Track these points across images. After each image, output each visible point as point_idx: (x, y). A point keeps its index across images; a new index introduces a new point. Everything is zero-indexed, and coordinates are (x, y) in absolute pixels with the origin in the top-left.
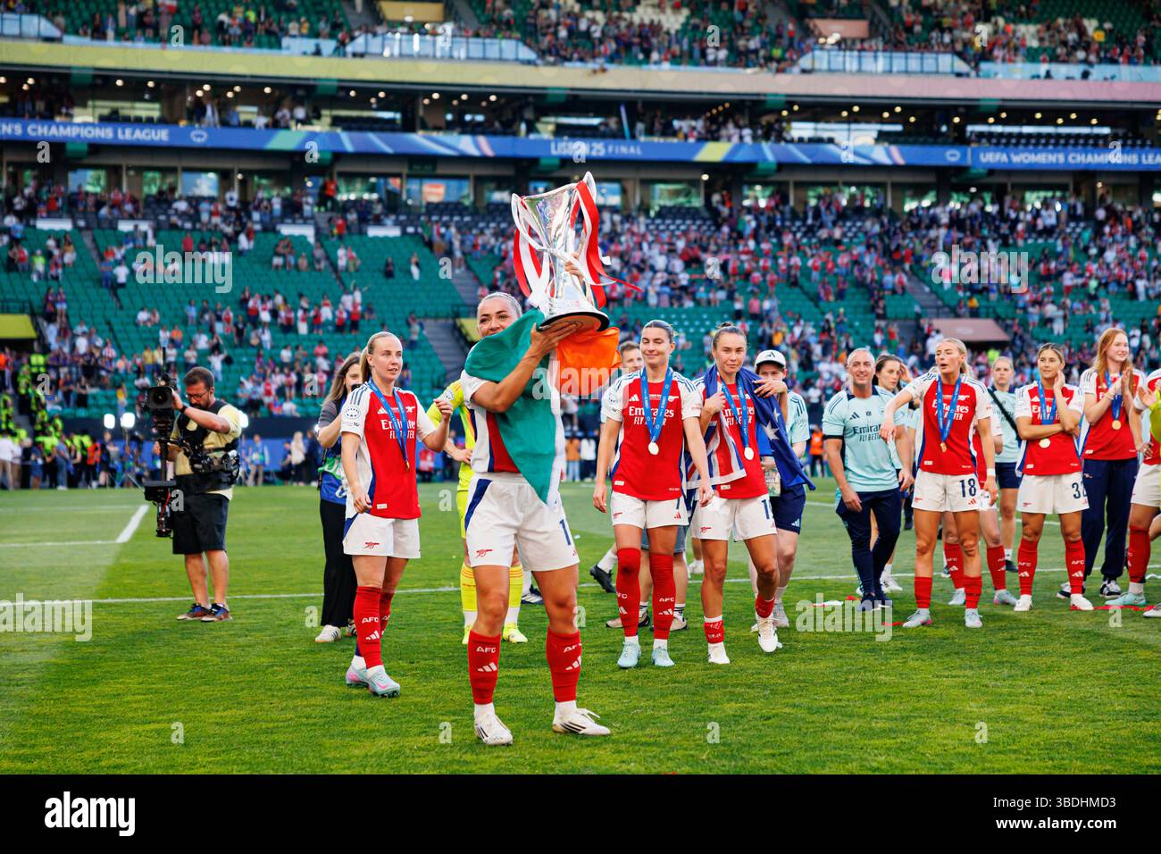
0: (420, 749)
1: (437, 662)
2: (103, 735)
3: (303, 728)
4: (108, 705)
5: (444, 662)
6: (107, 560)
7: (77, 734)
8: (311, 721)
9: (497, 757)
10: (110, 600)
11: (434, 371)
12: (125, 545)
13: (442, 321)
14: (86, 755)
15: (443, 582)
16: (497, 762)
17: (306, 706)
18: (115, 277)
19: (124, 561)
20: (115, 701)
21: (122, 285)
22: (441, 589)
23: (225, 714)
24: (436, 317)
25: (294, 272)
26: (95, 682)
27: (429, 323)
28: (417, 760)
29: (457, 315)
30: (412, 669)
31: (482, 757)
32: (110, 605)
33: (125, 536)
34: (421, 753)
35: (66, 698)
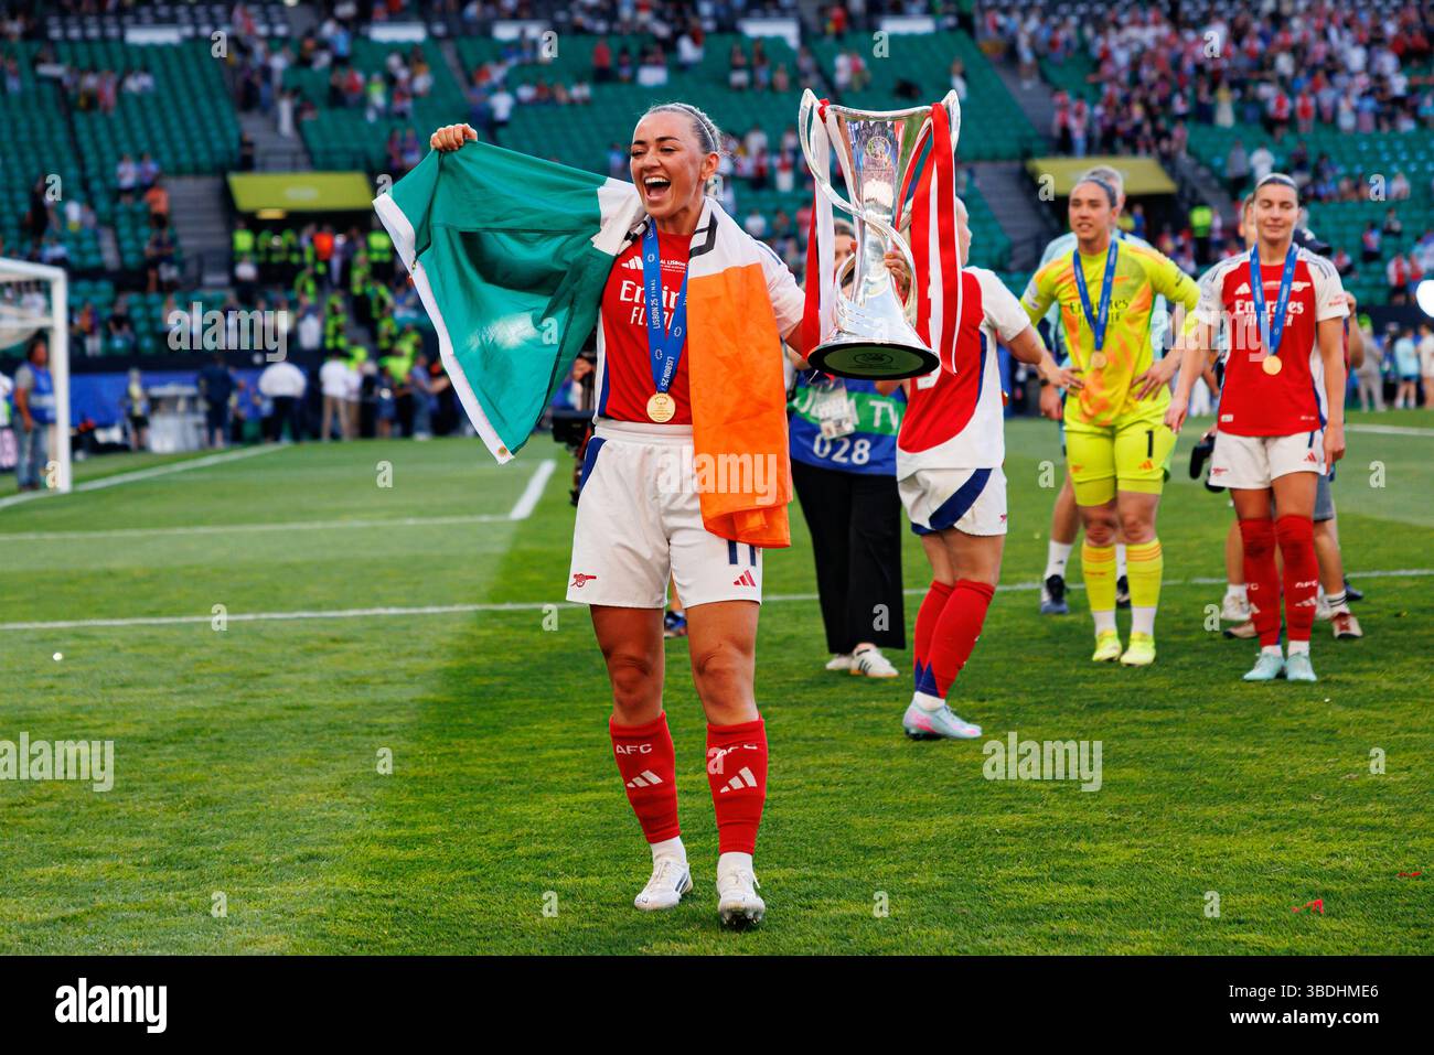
0: (1004, 832)
1: (1023, 699)
2: (515, 809)
3: (819, 800)
4: (520, 764)
5: (1032, 699)
6: (499, 545)
7: (477, 807)
8: (832, 790)
9: (1128, 846)
10: (508, 607)
11: (992, 245)
12: (523, 522)
13: (1003, 166)
14: (492, 838)
15: (1023, 575)
16: (1128, 854)
17: (822, 767)
18: (491, 111)
19: (526, 546)
20: (530, 759)
21: (503, 124)
22: (1019, 586)
23: (696, 778)
24: (995, 158)
25: (767, 95)
26: (497, 730)
27: (982, 169)
28: (1001, 850)
29: (1027, 155)
30: (982, 711)
31: (1104, 846)
32: (511, 613)
33: (523, 508)
34: (1007, 839)
35: (457, 754)
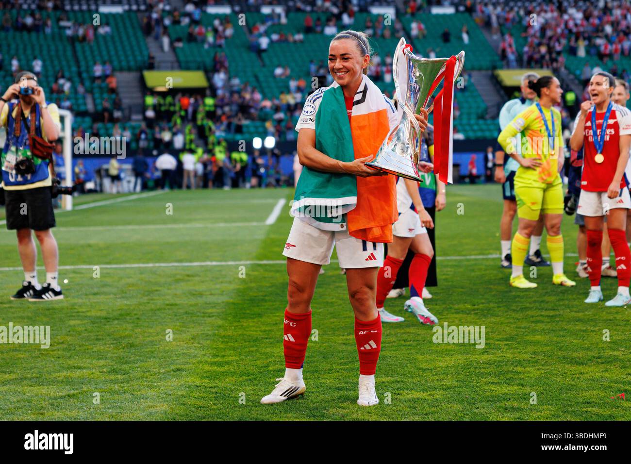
0: (484, 363)
1: (492, 305)
2: (268, 350)
3: (402, 348)
4: (270, 330)
5: (496, 305)
6: (261, 235)
7: (252, 349)
8: (408, 343)
9: (539, 369)
10: (265, 262)
11: (478, 107)
12: (272, 226)
13: (483, 72)
14: (258, 362)
15: (491, 251)
16: (539, 372)
17: (403, 333)
18: (259, 45)
19: (272, 236)
20: (274, 328)
21: (264, 51)
22: (490, 256)
23: (348, 337)
24: (480, 69)
25: (381, 40)
26: (260, 315)
27: (475, 74)
28: (483, 370)
29: (494, 68)
30: (474, 310)
31: (528, 369)
32: (266, 265)
33: (272, 219)
34: (485, 366)
35: (242, 326)
